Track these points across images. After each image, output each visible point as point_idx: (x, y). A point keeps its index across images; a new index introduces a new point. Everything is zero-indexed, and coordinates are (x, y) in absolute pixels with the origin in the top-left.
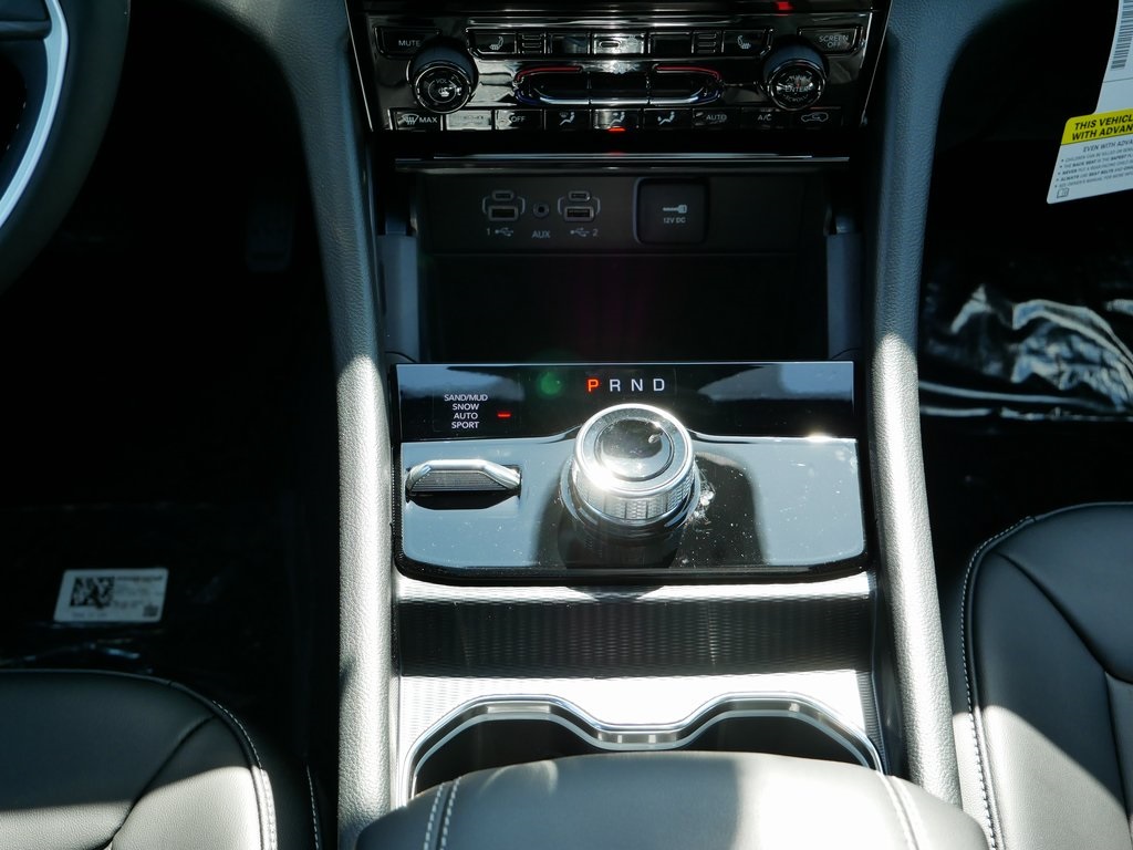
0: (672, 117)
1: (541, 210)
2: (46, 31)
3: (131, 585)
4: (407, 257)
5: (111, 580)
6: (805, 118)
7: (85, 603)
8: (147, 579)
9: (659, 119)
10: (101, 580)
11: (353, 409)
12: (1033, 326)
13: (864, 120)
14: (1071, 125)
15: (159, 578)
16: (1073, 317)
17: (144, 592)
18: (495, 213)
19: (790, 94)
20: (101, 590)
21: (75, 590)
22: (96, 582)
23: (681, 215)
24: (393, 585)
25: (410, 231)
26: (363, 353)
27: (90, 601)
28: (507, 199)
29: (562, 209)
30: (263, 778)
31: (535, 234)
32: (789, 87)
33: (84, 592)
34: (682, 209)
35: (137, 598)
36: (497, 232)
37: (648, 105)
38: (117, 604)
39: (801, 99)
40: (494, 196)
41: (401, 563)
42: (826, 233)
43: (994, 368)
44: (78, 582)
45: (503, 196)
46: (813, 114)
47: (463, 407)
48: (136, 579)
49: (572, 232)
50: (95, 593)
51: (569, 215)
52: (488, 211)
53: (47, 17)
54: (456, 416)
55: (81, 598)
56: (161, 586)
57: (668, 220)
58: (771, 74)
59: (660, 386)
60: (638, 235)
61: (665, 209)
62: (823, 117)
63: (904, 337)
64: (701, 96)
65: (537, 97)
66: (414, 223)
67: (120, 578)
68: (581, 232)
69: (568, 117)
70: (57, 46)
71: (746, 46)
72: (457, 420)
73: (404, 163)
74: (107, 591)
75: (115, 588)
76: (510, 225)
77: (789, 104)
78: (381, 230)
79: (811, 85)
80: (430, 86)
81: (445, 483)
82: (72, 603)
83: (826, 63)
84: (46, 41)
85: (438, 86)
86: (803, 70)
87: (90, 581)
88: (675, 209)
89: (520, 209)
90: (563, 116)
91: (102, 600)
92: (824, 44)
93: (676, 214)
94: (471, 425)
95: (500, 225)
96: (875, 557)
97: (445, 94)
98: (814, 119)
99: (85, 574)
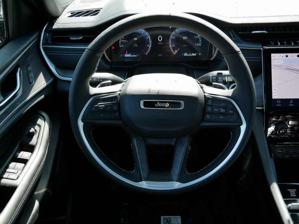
1: (287, 152)
3: (174, 219)
5: (170, 218)
7: (166, 223)
8: (177, 218)
10: (168, 218)
15: (179, 218)
17: (177, 221)
18: (278, 152)
20: (169, 220)
21: (164, 220)
22: (167, 218)
27: (167, 222)
29: (291, 152)
31: (286, 156)
33: (165, 221)
35: (176, 222)
36: (279, 156)
38: (172, 223)
44: (164, 218)
45: (280, 149)
47: (292, 192)
48: (175, 218)
49: (293, 156)
50: (168, 220)
51: (293, 153)
54: (291, 194)
55: (165, 222)
56: (180, 219)
67: (172, 218)
68: (295, 156)
72: (291, 195)
74: (170, 221)
75: (171, 220)
82: (164, 223)
84: (241, 127)
87: (166, 218)
89: (283, 152)
91: (170, 222)
94: (294, 196)
99: (165, 217)
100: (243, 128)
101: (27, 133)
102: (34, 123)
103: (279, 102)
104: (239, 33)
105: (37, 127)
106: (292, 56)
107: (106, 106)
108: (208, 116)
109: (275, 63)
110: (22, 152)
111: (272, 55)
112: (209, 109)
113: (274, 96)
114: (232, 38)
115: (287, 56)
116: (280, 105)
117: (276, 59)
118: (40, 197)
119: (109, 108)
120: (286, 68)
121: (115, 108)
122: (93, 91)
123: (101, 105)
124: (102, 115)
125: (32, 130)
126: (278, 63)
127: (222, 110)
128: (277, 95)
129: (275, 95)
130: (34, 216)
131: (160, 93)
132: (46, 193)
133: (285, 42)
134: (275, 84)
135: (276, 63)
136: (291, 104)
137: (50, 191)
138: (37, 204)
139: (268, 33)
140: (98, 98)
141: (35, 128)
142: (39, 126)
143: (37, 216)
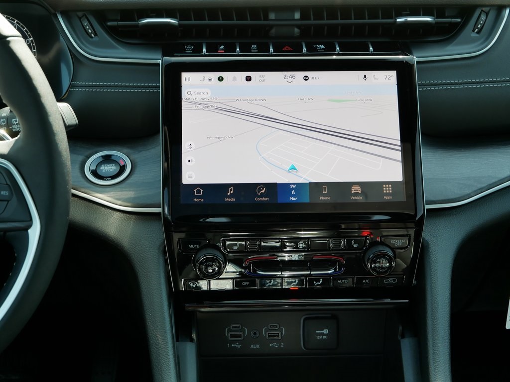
0: (321, 282)
1: (255, 334)
2: (30, 226)
4: (190, 351)
6: (386, 281)
9: (315, 282)
13: (414, 282)
18: (232, 336)
19: (379, 267)
23: (325, 335)
25: (192, 340)
28: (238, 329)
29: (265, 333)
31: (252, 346)
32: (377, 265)
34: (325, 331)
36: (233, 345)
37: (310, 275)
39: (384, 270)
40: (231, 327)
42: (399, 338)
45: (236, 327)
46: (390, 279)
49: (271, 345)
51: (269, 336)
52: (228, 334)
53: (31, 220)
57: (319, 337)
58: (369, 259)
60: (304, 347)
61: (317, 332)
62: (394, 280)
64: (335, 270)
65: (255, 271)
66: (194, 336)
68: (275, 345)
69: (270, 282)
71: (356, 245)
73: (189, 307)
76: (239, 342)
77: (379, 273)
78: (178, 340)
79: (388, 264)
80: (203, 267)
83: (394, 253)
84: (29, 231)
85: (207, 266)
86: (384, 255)
88: (322, 332)
89: (244, 334)
90: (268, 282)
92: (393, 244)
93: (323, 334)
95: (234, 342)
97: (210, 271)
98: (390, 282)
100: (34, 233)
103: (198, 192)
104: (109, 24)
106: (235, 79)
109: (190, 96)
111: (185, 75)
113: (187, 176)
114: (92, 37)
115: (221, 79)
116: (202, 200)
120: (218, 108)
126: (199, 96)
128: (194, 176)
129: (190, 176)
133: (222, 47)
134: (190, 148)
135: (194, 96)
136: (230, 197)
139: (180, 25)
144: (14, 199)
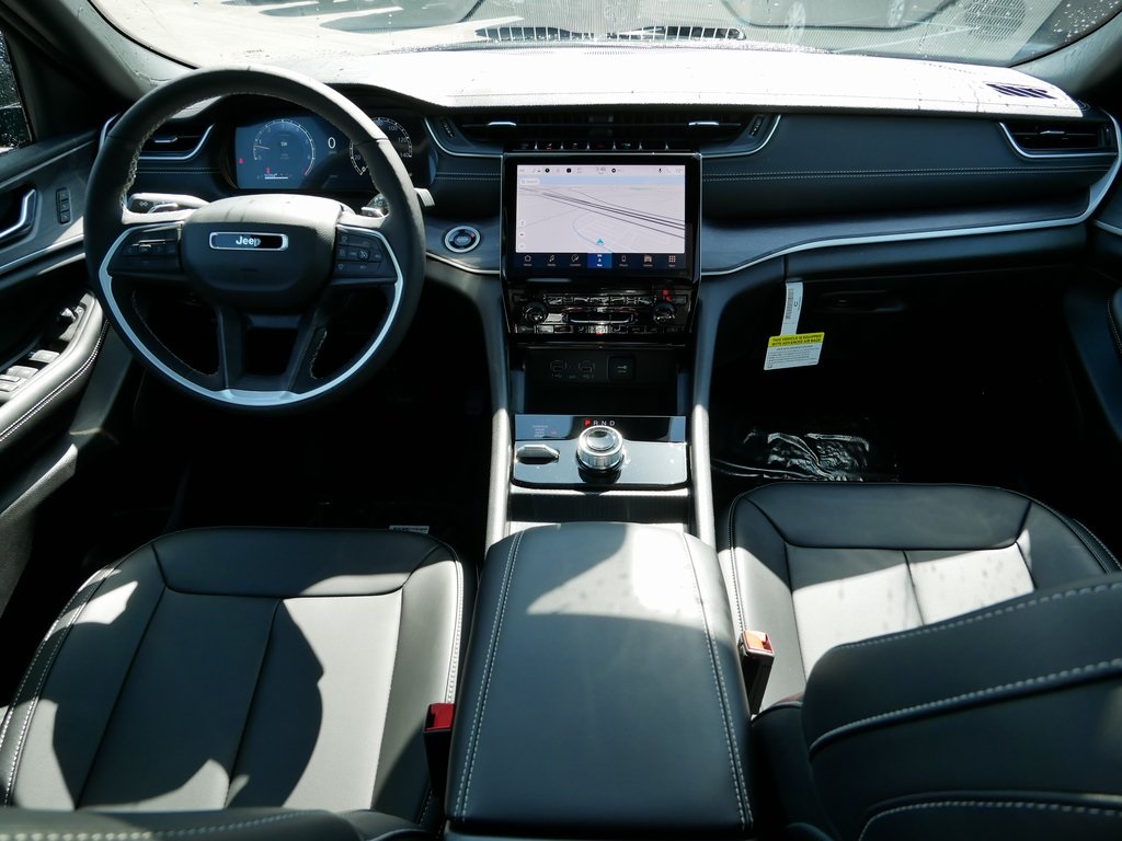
1: (573, 367)
2: (396, 281)
4: (520, 378)
5: (407, 528)
6: (668, 330)
8: (421, 529)
11: (498, 426)
12: (775, 442)
13: (690, 331)
14: (771, 339)
15: (426, 528)
16: (792, 439)
18: (556, 369)
23: (625, 370)
24: (509, 488)
25: (522, 370)
26: (502, 407)
28: (560, 364)
29: (580, 367)
30: (459, 565)
31: (570, 377)
34: (625, 367)
36: (556, 376)
39: (667, 321)
40: (555, 361)
41: (513, 481)
42: (677, 373)
43: (759, 459)
45: (558, 362)
46: (671, 328)
47: (539, 430)
48: (417, 528)
49: (584, 376)
51: (583, 370)
52: (552, 367)
53: (396, 276)
54: (537, 433)
57: (620, 372)
58: (655, 313)
59: (612, 422)
60: (608, 378)
61: (618, 367)
62: (675, 329)
63: (704, 406)
64: (630, 320)
65: (570, 320)
66: (524, 367)
67: (412, 528)
68: (587, 376)
69: (581, 329)
70: (399, 286)
71: (646, 302)
72: (536, 435)
73: (521, 344)
76: (561, 373)
77: (663, 323)
78: (512, 368)
80: (531, 316)
81: (531, 454)
83: (675, 309)
84: (395, 284)
85: (533, 315)
86: (667, 311)
88: (623, 367)
89: (565, 368)
92: (675, 302)
93: (623, 369)
95: (557, 373)
96: (690, 483)
97: (536, 319)
98: (672, 330)
99: (397, 527)
101: (58, 319)
102: (74, 302)
103: (529, 258)
104: (463, 126)
105: (79, 310)
106: (558, 170)
107: (154, 246)
108: (341, 266)
109: (523, 184)
110: (40, 352)
111: (520, 167)
112: (342, 253)
113: (519, 247)
114: (450, 137)
115: (547, 171)
116: (531, 265)
117: (527, 175)
118: (83, 442)
119: (159, 249)
120: (544, 194)
121: (172, 250)
122: (129, 217)
123: (145, 244)
124: (146, 262)
125: (68, 312)
126: (531, 184)
127: (364, 254)
128: (524, 247)
130: (62, 471)
131: (245, 220)
132: (97, 436)
133: (550, 145)
134: (522, 225)
135: (526, 184)
136: (551, 263)
137: (111, 437)
138: (72, 451)
139: (518, 127)
140: (139, 231)
141: (76, 311)
142: (84, 307)
143: (71, 472)
144: (385, 261)
